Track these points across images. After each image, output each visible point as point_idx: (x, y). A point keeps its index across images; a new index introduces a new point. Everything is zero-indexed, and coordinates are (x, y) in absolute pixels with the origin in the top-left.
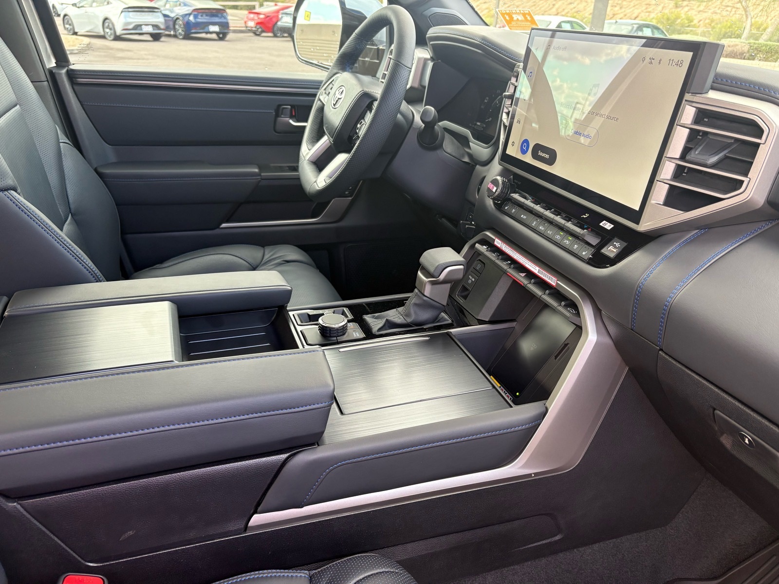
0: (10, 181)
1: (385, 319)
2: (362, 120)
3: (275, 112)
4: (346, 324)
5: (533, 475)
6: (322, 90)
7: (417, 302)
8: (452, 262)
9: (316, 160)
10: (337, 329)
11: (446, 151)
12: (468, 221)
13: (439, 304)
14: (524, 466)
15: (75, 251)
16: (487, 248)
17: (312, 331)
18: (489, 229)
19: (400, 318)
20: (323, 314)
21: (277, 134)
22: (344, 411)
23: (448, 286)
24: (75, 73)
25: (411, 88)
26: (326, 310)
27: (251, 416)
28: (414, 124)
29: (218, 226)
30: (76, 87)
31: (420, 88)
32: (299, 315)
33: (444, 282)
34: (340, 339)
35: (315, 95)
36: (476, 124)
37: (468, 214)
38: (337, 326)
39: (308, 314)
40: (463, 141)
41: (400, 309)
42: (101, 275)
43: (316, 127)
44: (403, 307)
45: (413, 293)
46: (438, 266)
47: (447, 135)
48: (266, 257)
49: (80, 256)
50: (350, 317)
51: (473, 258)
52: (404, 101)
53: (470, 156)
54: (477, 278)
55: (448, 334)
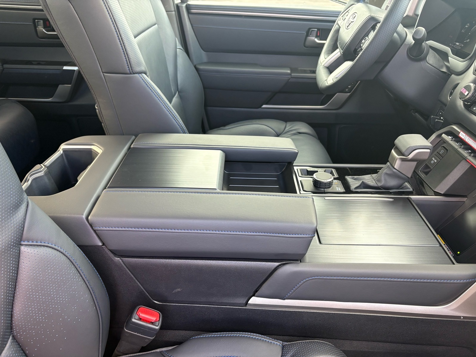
0: (143, 68)
1: (362, 181)
2: (366, 37)
3: (306, 33)
4: (333, 180)
5: (462, 318)
6: (340, 17)
7: (388, 172)
8: (421, 146)
9: (329, 66)
10: (325, 184)
11: (429, 63)
12: (438, 116)
13: (404, 176)
14: (455, 310)
15: (173, 113)
16: (452, 138)
17: (307, 182)
18: (455, 124)
19: (373, 182)
20: (317, 172)
21: (305, 48)
22: (322, 241)
23: (415, 163)
24: (190, 6)
25: (407, 16)
26: (319, 169)
27: (258, 234)
28: (406, 41)
29: (260, 107)
30: (190, 16)
31: (414, 16)
32: (301, 170)
33: (412, 160)
34: (326, 190)
35: (334, 22)
36: (455, 44)
37: (439, 111)
38: (325, 181)
39: (307, 170)
40: (444, 56)
41: (374, 175)
42: (186, 129)
43: (332, 43)
44: (376, 174)
45: (385, 165)
46: (409, 147)
47: (431, 51)
48: (287, 129)
49: (176, 116)
50: (336, 176)
51: (439, 144)
52: (401, 25)
53: (448, 68)
54: (439, 160)
55: (408, 199)
